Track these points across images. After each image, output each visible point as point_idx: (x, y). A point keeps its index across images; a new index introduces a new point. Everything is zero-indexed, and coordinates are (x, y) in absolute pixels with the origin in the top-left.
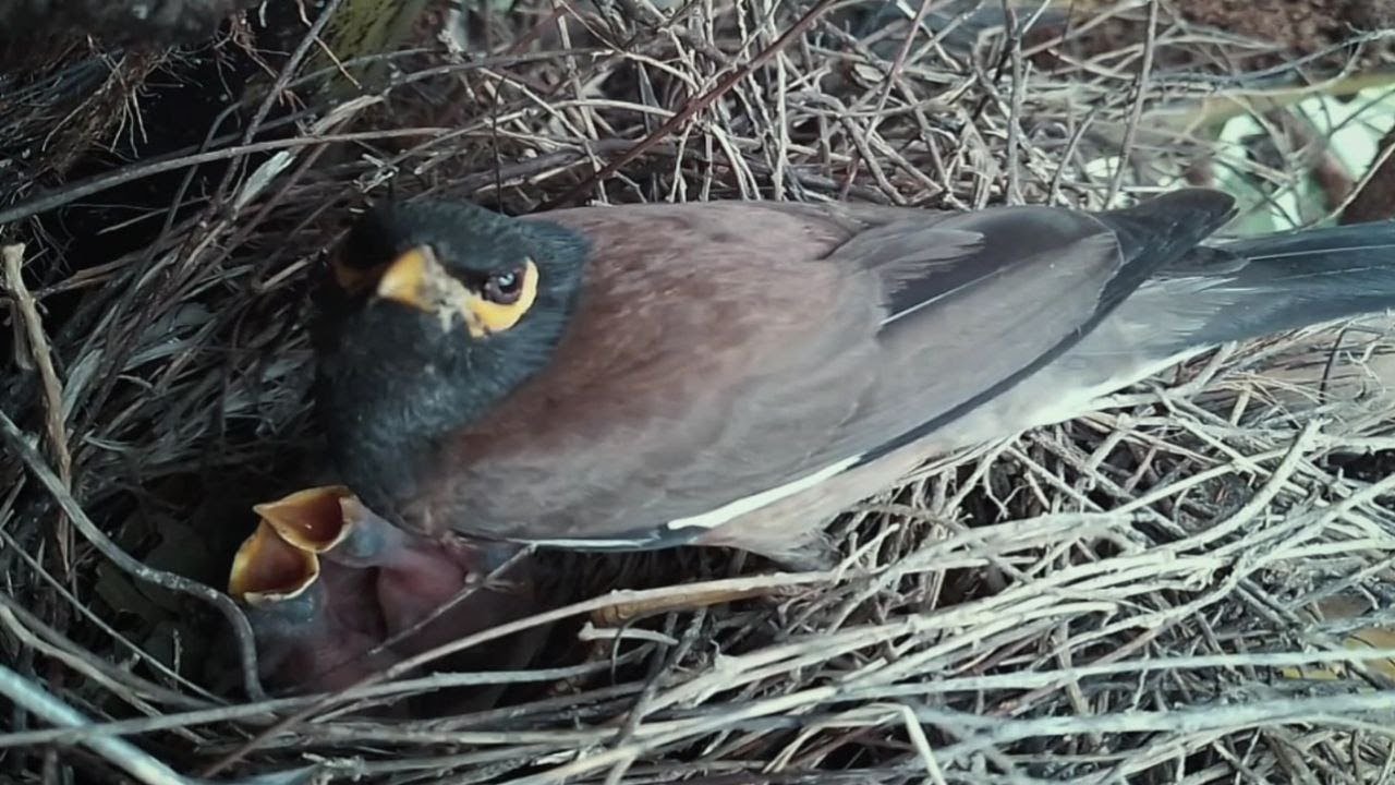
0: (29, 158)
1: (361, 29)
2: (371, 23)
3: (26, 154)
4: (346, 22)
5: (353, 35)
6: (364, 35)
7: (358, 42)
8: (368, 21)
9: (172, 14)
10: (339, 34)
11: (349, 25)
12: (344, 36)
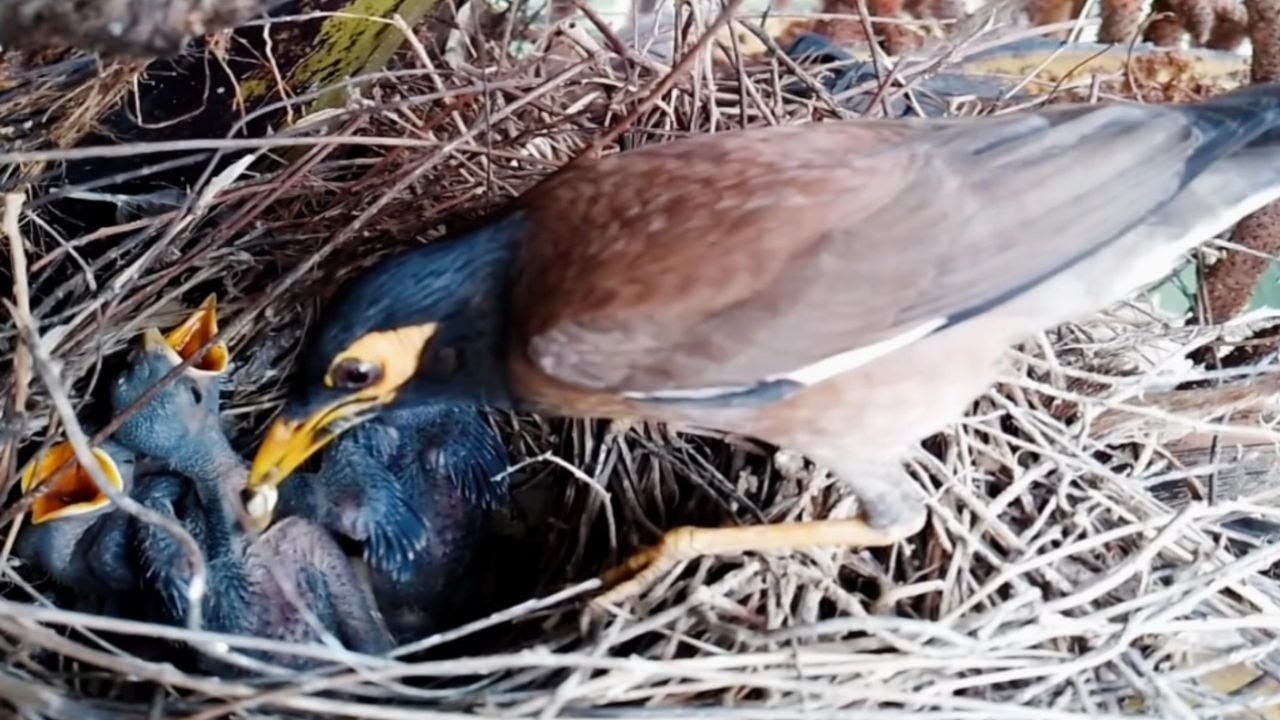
0: (31, 129)
1: (351, 37)
2: (361, 33)
3: (28, 125)
4: (339, 30)
5: (345, 42)
6: (353, 43)
7: (348, 49)
8: (358, 31)
9: (143, 31)
10: (332, 40)
11: (341, 32)
12: (335, 42)
